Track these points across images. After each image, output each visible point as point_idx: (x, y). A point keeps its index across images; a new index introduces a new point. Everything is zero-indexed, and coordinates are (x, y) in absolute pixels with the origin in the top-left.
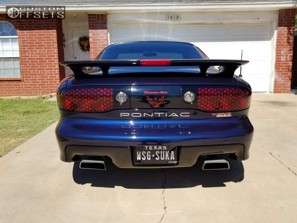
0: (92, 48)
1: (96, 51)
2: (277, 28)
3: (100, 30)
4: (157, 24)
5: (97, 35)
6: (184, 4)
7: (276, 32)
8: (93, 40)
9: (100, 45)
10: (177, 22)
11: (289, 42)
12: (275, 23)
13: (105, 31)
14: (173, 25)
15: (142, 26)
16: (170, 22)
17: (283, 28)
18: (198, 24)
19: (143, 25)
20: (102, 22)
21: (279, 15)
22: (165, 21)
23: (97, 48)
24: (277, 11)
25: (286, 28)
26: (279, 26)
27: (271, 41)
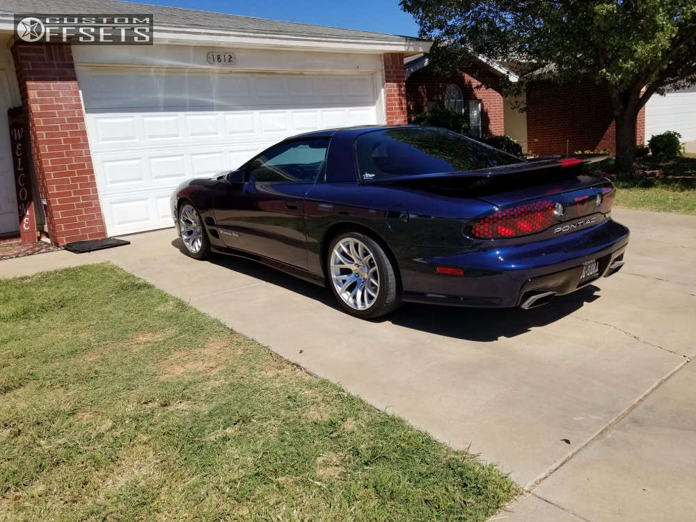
0: (41, 129)
1: (53, 135)
2: (384, 84)
3: (59, 83)
4: (187, 71)
5: (51, 94)
6: (251, 34)
7: (383, 90)
8: (42, 108)
9: (63, 120)
10: (228, 69)
11: (402, 109)
12: (380, 76)
13: (73, 84)
14: (219, 73)
15: (153, 74)
16: (216, 67)
17: (392, 84)
18: (263, 73)
19: (155, 72)
20: (62, 62)
21: (385, 63)
22: (206, 65)
23: (57, 128)
24: (381, 55)
25: (395, 84)
26: (387, 81)
27: (375, 106)
